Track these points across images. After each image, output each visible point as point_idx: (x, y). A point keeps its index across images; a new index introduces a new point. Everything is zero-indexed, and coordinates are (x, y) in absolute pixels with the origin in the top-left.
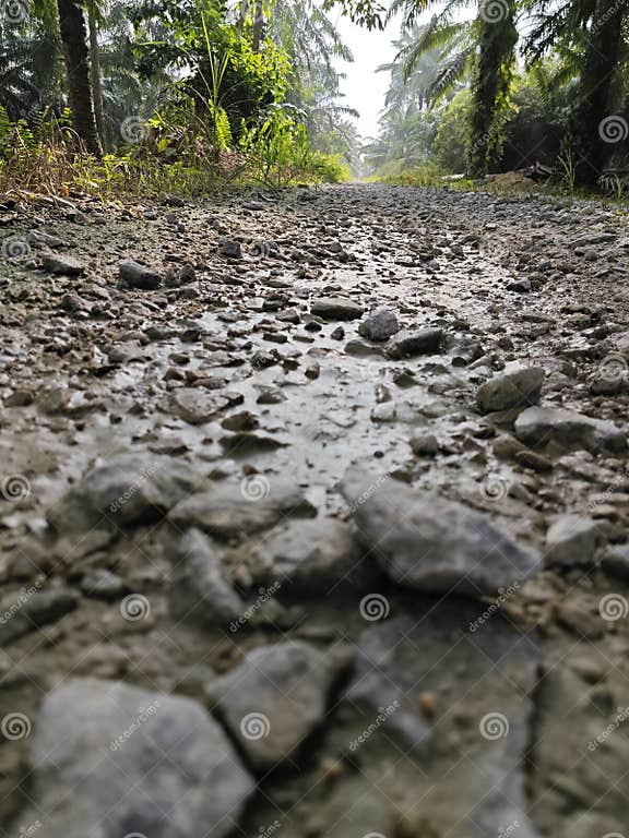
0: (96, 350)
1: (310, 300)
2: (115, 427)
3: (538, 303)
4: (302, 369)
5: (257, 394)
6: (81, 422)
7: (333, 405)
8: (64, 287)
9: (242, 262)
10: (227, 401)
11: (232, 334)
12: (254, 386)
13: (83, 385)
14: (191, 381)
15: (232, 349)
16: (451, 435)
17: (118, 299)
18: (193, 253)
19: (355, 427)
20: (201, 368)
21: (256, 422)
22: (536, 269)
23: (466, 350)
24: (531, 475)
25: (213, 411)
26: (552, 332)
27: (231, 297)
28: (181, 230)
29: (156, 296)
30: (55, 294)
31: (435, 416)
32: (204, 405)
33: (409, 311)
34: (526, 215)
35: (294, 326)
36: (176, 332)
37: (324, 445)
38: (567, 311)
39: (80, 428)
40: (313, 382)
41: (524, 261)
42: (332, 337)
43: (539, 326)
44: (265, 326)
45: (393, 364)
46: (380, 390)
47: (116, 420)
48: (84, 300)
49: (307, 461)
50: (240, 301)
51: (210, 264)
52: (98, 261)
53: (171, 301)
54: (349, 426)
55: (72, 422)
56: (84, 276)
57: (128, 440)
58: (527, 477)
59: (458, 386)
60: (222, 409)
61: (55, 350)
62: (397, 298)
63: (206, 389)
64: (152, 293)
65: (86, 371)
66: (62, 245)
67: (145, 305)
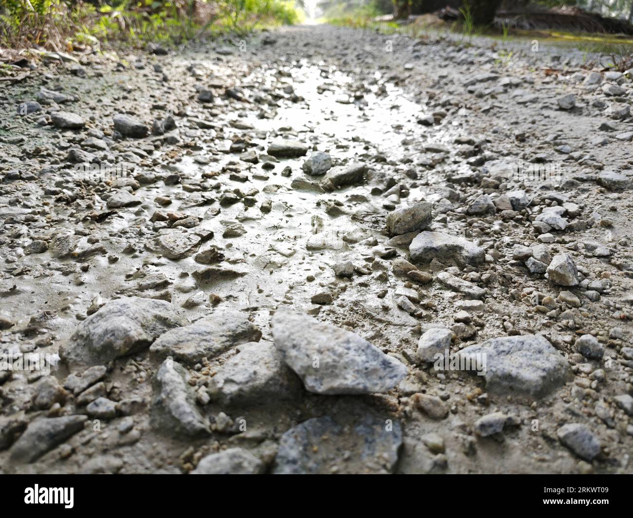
0: (97, 198)
1: (267, 140)
2: (113, 266)
3: (439, 135)
4: (259, 204)
5: (223, 229)
6: (86, 264)
7: (280, 236)
8: (69, 141)
9: (215, 107)
10: (199, 238)
11: (206, 176)
12: (221, 222)
13: (87, 231)
14: (172, 222)
15: (205, 189)
16: (365, 257)
17: (113, 149)
18: (175, 101)
19: (295, 255)
20: (180, 209)
21: (222, 256)
22: (439, 105)
23: (382, 181)
24: (416, 290)
25: (189, 247)
26: (446, 160)
27: (205, 141)
28: (165, 79)
29: (145, 144)
30: (63, 148)
31: (355, 242)
32: (181, 244)
33: (342, 147)
34: (435, 55)
35: (254, 166)
36: (161, 177)
37: (271, 273)
38: (458, 142)
39: (85, 270)
40: (266, 216)
41: (431, 98)
42: (283, 175)
43: (437, 156)
44: (231, 167)
45: (326, 197)
46: (315, 222)
47: (113, 261)
48: (85, 153)
49: (258, 288)
50: (212, 144)
51: (189, 110)
52: (97, 113)
53: (157, 147)
54: (290, 255)
55: (79, 265)
56: (86, 129)
57: (123, 277)
58: (414, 291)
59: (374, 212)
60: (196, 246)
61: (64, 200)
62: (334, 136)
63: (184, 228)
64: (141, 141)
65: (89, 218)
66: (67, 101)
67: (136, 153)
